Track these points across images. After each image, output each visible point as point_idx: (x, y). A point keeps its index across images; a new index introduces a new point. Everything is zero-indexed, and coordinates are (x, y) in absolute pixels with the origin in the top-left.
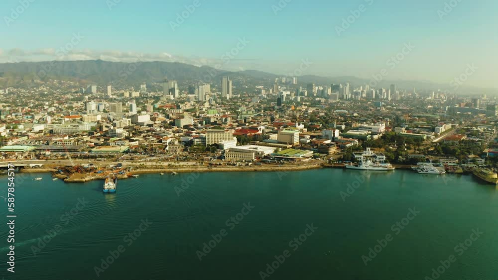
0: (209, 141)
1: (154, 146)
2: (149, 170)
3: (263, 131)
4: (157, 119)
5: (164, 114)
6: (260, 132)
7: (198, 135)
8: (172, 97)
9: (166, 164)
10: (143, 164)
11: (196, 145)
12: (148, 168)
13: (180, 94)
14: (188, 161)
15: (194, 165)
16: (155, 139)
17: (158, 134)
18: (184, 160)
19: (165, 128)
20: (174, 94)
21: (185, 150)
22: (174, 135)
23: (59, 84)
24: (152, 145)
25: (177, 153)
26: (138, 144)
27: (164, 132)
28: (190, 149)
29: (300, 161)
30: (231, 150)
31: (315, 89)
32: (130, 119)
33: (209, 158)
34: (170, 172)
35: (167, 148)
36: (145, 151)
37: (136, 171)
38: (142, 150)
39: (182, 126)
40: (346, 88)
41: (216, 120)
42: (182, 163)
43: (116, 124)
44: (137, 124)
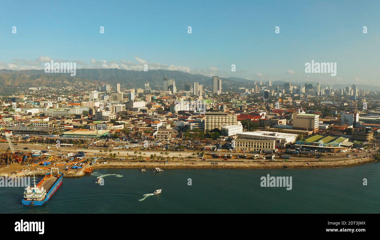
0: (208, 126)
1: (139, 130)
2: (121, 164)
3: (266, 117)
4: (153, 106)
5: (161, 103)
6: (263, 118)
7: (194, 119)
8: (170, 93)
9: (148, 154)
10: (115, 154)
11: (192, 131)
12: (121, 160)
13: (178, 91)
14: (181, 151)
15: (190, 157)
16: (145, 123)
17: (150, 119)
18: (176, 150)
19: (159, 113)
20: (172, 91)
21: (179, 136)
22: (167, 120)
23: (83, 85)
24: (138, 129)
25: (168, 139)
26: (123, 128)
27: (156, 117)
28: (184, 135)
29: (339, 152)
30: (240, 136)
31: (291, 88)
32: (124, 105)
33: (211, 147)
34: (153, 169)
35: (156, 133)
36: (128, 136)
37: (102, 164)
38: (123, 135)
39: (177, 112)
40: (318, 86)
41: (211, 107)
42: (171, 154)
43: (108, 108)
44: (131, 109)
